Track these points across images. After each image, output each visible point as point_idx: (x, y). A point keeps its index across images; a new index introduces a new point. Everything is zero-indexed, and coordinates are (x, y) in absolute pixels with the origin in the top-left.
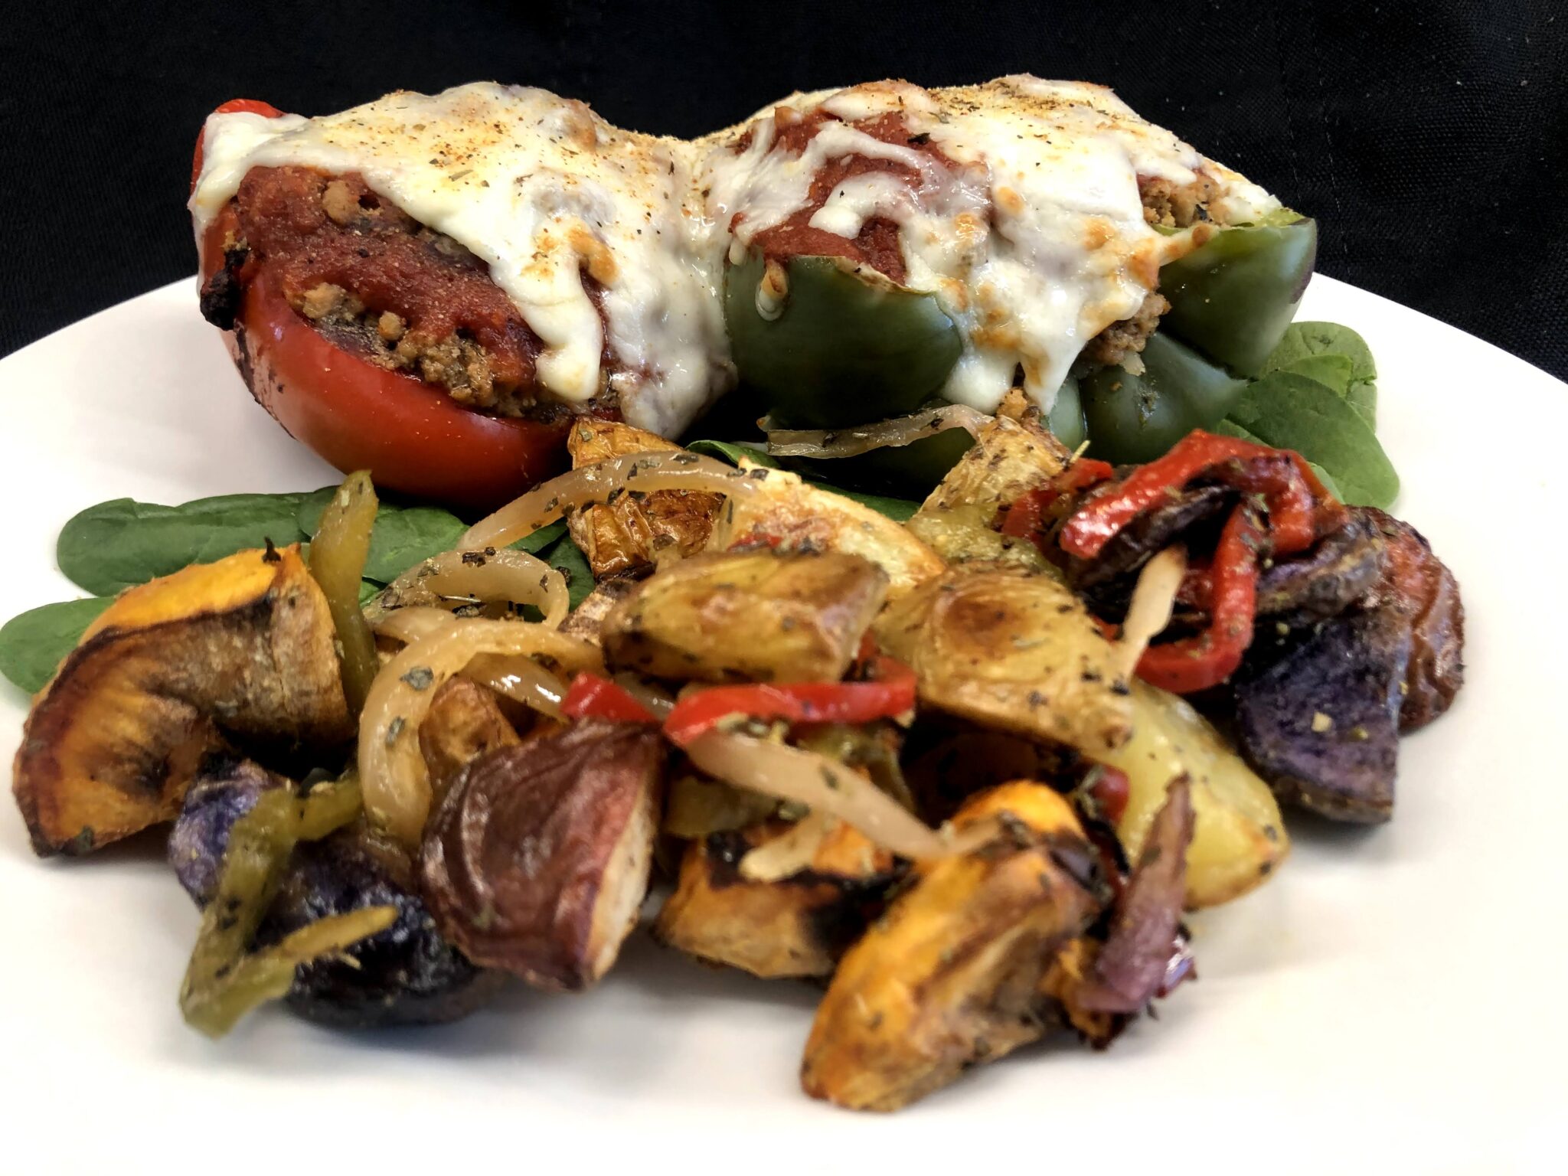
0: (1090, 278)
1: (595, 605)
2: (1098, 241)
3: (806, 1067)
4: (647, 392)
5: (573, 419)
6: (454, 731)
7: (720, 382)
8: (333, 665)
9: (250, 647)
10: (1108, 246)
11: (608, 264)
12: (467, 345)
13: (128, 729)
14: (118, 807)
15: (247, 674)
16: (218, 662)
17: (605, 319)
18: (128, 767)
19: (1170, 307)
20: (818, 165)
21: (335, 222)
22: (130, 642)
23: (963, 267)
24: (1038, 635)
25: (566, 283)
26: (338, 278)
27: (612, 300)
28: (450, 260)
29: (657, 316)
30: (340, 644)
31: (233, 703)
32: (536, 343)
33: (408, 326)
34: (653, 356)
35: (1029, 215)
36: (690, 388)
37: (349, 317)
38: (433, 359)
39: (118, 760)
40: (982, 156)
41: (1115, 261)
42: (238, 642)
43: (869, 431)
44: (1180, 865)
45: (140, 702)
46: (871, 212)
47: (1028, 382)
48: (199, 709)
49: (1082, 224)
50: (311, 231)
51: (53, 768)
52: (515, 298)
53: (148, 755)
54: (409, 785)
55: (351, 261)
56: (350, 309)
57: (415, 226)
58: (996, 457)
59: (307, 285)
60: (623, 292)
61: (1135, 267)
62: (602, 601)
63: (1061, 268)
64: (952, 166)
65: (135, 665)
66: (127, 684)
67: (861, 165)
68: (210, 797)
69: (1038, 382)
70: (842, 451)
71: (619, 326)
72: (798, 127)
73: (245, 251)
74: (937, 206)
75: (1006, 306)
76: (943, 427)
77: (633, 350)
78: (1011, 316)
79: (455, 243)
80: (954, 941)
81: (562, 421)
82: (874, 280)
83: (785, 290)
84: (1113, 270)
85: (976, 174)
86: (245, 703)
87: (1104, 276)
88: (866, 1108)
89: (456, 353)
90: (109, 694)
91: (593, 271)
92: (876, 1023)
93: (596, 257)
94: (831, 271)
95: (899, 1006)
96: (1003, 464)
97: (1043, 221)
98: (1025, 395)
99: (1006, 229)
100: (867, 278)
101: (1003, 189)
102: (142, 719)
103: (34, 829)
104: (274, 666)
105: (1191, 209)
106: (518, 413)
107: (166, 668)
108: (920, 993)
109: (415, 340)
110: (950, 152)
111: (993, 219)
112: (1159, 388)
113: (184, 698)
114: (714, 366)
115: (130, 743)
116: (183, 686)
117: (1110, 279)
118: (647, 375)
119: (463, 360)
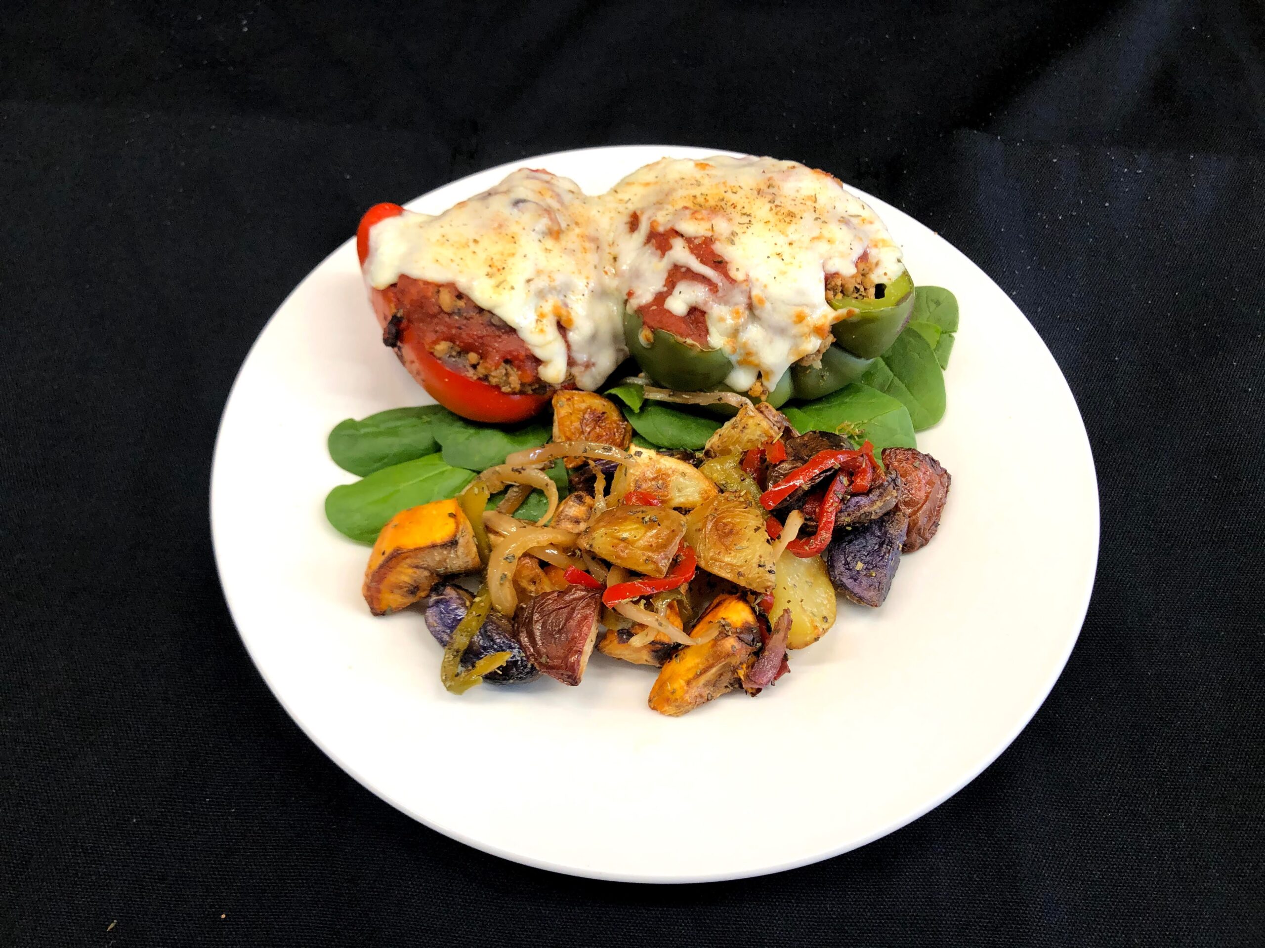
0: (795, 337)
1: (570, 507)
2: (800, 318)
3: (650, 701)
4: (587, 373)
5: (555, 392)
6: (523, 578)
7: (621, 359)
8: (475, 549)
9: (449, 553)
10: (805, 322)
11: (570, 321)
12: (508, 367)
13: (406, 579)
14: (400, 600)
15: (448, 561)
16: (437, 558)
17: (569, 347)
18: (405, 589)
19: (835, 340)
20: (670, 267)
21: (446, 313)
22: (407, 554)
23: (735, 333)
24: (745, 544)
25: (552, 332)
26: (451, 339)
27: (572, 336)
28: (498, 328)
29: (594, 338)
30: (475, 539)
31: (443, 569)
32: (538, 362)
33: (481, 358)
34: (590, 357)
35: (768, 305)
36: (608, 364)
37: (454, 354)
38: (494, 377)
39: (401, 588)
40: (747, 275)
41: (806, 330)
42: (445, 552)
43: (690, 395)
44: (785, 637)
45: (410, 571)
46: (694, 305)
47: (763, 379)
48: (430, 571)
49: (794, 310)
50: (434, 316)
51: (379, 591)
52: (529, 344)
53: (412, 585)
54: (509, 598)
55: (454, 331)
56: (455, 351)
57: (481, 310)
58: (744, 428)
59: (435, 342)
60: (577, 331)
61: (818, 331)
62: (573, 505)
63: (781, 331)
64: (733, 281)
65: (408, 561)
66: (406, 566)
67: (691, 275)
68: (437, 603)
69: (768, 380)
70: (678, 400)
71: (574, 347)
72: (661, 235)
73: (402, 318)
74: (724, 301)
75: (754, 349)
76: (722, 402)
77: (581, 357)
78: (757, 354)
79: (500, 319)
80: (701, 667)
81: (549, 394)
82: (693, 345)
83: (652, 341)
84: (805, 334)
85: (744, 287)
86: (447, 568)
87: (802, 336)
88: (670, 715)
89: (504, 372)
90: (399, 569)
91: (563, 323)
92: (673, 692)
93: (564, 318)
94: (673, 341)
95: (681, 687)
96: (746, 431)
97: (774, 309)
98: (762, 385)
99: (757, 312)
100: (689, 345)
101: (756, 296)
102: (410, 576)
103: (372, 609)
104: (458, 557)
105: (852, 289)
106: (530, 392)
107: (420, 561)
108: (688, 683)
109: (486, 368)
110: (733, 273)
111: (750, 307)
112: (830, 370)
113: (425, 569)
114: (619, 350)
115: (405, 582)
116: (425, 566)
117: (804, 338)
118: (588, 365)
119: (507, 375)
